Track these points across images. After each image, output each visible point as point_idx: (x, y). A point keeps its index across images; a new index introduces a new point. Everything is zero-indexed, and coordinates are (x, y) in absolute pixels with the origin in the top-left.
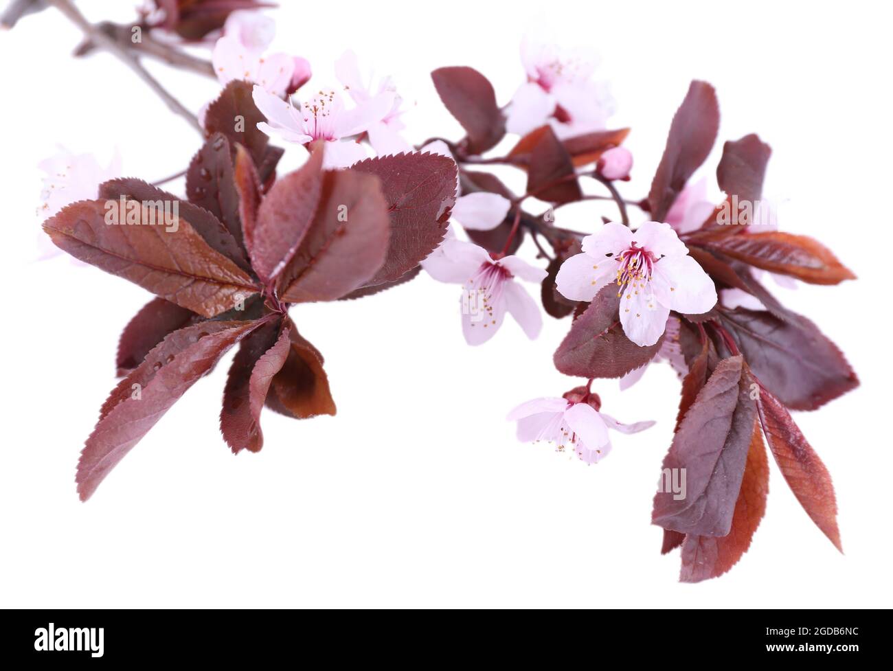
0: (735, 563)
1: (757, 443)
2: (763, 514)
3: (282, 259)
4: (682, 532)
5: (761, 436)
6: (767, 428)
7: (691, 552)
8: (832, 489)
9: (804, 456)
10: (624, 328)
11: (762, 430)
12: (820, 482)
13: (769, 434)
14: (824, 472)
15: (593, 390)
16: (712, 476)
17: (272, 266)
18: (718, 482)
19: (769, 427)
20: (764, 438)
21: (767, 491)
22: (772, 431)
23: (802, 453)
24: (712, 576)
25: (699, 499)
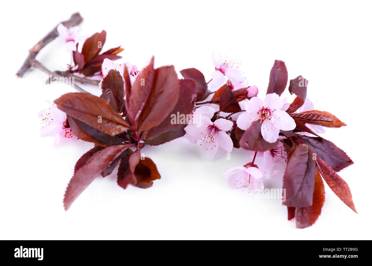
0: (316, 220)
1: (318, 177)
2: (324, 201)
3: (139, 109)
4: (295, 206)
5: (319, 174)
6: (321, 171)
7: (299, 217)
8: (348, 188)
9: (336, 179)
10: (264, 137)
11: (319, 172)
12: (344, 186)
13: (322, 173)
14: (345, 183)
15: (255, 164)
16: (302, 183)
17: (136, 114)
18: (305, 185)
19: (322, 170)
20: (321, 175)
21: (325, 193)
22: (323, 171)
23: (335, 178)
24: (309, 226)
25: (299, 191)
